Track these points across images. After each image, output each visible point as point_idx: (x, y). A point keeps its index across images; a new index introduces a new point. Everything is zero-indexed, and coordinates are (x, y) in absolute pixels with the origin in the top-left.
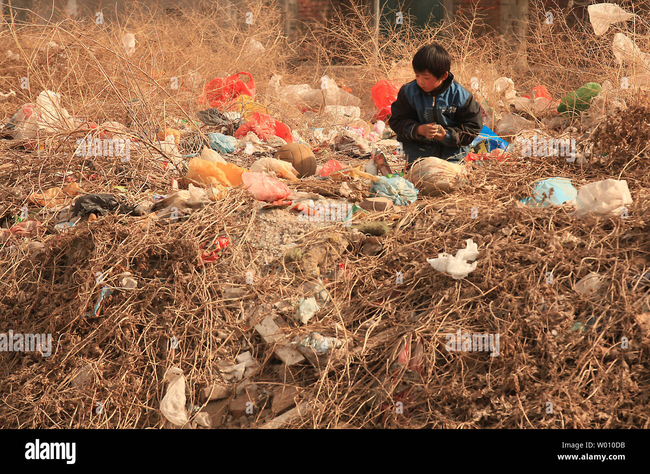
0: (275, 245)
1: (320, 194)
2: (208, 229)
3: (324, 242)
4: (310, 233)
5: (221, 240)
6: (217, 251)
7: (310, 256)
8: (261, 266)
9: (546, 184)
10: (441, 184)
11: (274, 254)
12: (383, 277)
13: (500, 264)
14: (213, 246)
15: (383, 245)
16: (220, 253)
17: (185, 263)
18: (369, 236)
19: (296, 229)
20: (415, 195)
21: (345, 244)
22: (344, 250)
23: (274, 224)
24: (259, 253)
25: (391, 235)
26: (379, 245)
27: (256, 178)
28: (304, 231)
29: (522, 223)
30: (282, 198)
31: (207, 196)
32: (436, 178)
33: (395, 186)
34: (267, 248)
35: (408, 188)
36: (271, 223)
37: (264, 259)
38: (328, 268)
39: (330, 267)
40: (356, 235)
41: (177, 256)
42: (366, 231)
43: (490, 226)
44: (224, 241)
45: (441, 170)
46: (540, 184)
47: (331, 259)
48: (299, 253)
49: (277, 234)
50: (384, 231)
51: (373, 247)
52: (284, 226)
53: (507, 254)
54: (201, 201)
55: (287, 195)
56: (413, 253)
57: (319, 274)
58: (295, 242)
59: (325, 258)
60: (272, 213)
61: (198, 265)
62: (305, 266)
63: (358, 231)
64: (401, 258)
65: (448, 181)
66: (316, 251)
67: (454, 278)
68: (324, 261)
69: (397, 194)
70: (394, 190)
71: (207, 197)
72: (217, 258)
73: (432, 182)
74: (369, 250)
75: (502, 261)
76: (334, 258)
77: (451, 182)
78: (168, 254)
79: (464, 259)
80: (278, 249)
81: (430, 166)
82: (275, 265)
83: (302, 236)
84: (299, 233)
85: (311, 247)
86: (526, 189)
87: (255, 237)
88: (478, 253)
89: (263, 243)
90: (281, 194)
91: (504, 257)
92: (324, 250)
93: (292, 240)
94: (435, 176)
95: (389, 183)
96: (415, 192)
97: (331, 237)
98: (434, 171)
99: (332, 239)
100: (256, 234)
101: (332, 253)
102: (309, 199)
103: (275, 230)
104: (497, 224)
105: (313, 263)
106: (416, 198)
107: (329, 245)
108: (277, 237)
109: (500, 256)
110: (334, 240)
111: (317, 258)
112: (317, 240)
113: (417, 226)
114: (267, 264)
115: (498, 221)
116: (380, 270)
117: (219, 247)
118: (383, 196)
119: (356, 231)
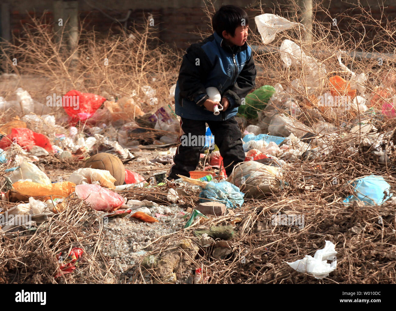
0: (126, 254)
1: (153, 201)
2: (61, 241)
3: (177, 249)
4: (157, 240)
5: (76, 251)
6: (73, 262)
7: (165, 263)
8: (117, 274)
9: (365, 182)
10: (264, 186)
11: (127, 262)
12: (240, 279)
13: (359, 262)
14: (69, 257)
15: (232, 248)
16: (76, 264)
17: (44, 275)
18: (219, 240)
19: (142, 236)
20: (242, 198)
21: (196, 249)
22: (196, 254)
23: (119, 232)
24: (112, 261)
25: (238, 238)
26: (229, 249)
27: (92, 189)
28: (150, 239)
29: (369, 222)
30: (117, 207)
31: (48, 208)
32: (258, 181)
33: (224, 190)
34: (118, 256)
35: (235, 192)
36: (116, 232)
37: (118, 267)
38: (183, 273)
39: (185, 272)
40: (206, 240)
41: (35, 269)
42: (214, 236)
43: (335, 225)
44: (79, 252)
45: (261, 173)
46: (359, 182)
47: (185, 264)
48: (153, 259)
49: (125, 242)
50: (231, 234)
51: (224, 251)
52: (129, 234)
53: (363, 253)
54: (43, 214)
55: (121, 204)
56: (266, 255)
57: (176, 279)
58: (145, 249)
59: (179, 263)
60: (115, 222)
61: (58, 276)
62: (162, 273)
63: (208, 236)
64: (256, 260)
65: (270, 183)
66: (170, 258)
67: (316, 277)
68: (179, 267)
69: (226, 198)
70: (223, 194)
71: (48, 210)
72: (74, 268)
73: (254, 185)
74: (219, 254)
75: (360, 260)
76: (188, 263)
77: (272, 184)
78: (27, 267)
79: (323, 260)
80: (130, 256)
81: (251, 170)
82: (131, 272)
83: (149, 243)
84: (146, 240)
85: (164, 254)
86: (348, 187)
87: (106, 246)
88: (336, 252)
89: (113, 252)
90: (117, 203)
91: (360, 256)
92: (177, 256)
93: (141, 248)
94: (257, 179)
95: (217, 188)
96: (241, 195)
97: (183, 243)
98: (256, 174)
99: (184, 245)
100: (105, 243)
101: (186, 258)
102: (143, 206)
103: (121, 238)
104: (342, 223)
105: (169, 269)
106: (242, 201)
107: (181, 250)
108: (125, 246)
109: (357, 255)
110: (187, 245)
111: (172, 264)
112: (169, 246)
113: (259, 228)
114: (123, 272)
115: (343, 220)
116: (237, 273)
117: (75, 258)
118: (213, 201)
119: (206, 237)
